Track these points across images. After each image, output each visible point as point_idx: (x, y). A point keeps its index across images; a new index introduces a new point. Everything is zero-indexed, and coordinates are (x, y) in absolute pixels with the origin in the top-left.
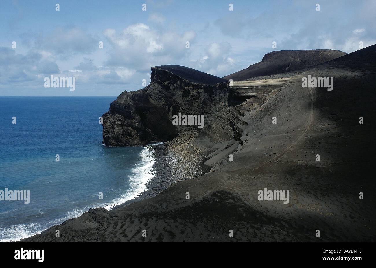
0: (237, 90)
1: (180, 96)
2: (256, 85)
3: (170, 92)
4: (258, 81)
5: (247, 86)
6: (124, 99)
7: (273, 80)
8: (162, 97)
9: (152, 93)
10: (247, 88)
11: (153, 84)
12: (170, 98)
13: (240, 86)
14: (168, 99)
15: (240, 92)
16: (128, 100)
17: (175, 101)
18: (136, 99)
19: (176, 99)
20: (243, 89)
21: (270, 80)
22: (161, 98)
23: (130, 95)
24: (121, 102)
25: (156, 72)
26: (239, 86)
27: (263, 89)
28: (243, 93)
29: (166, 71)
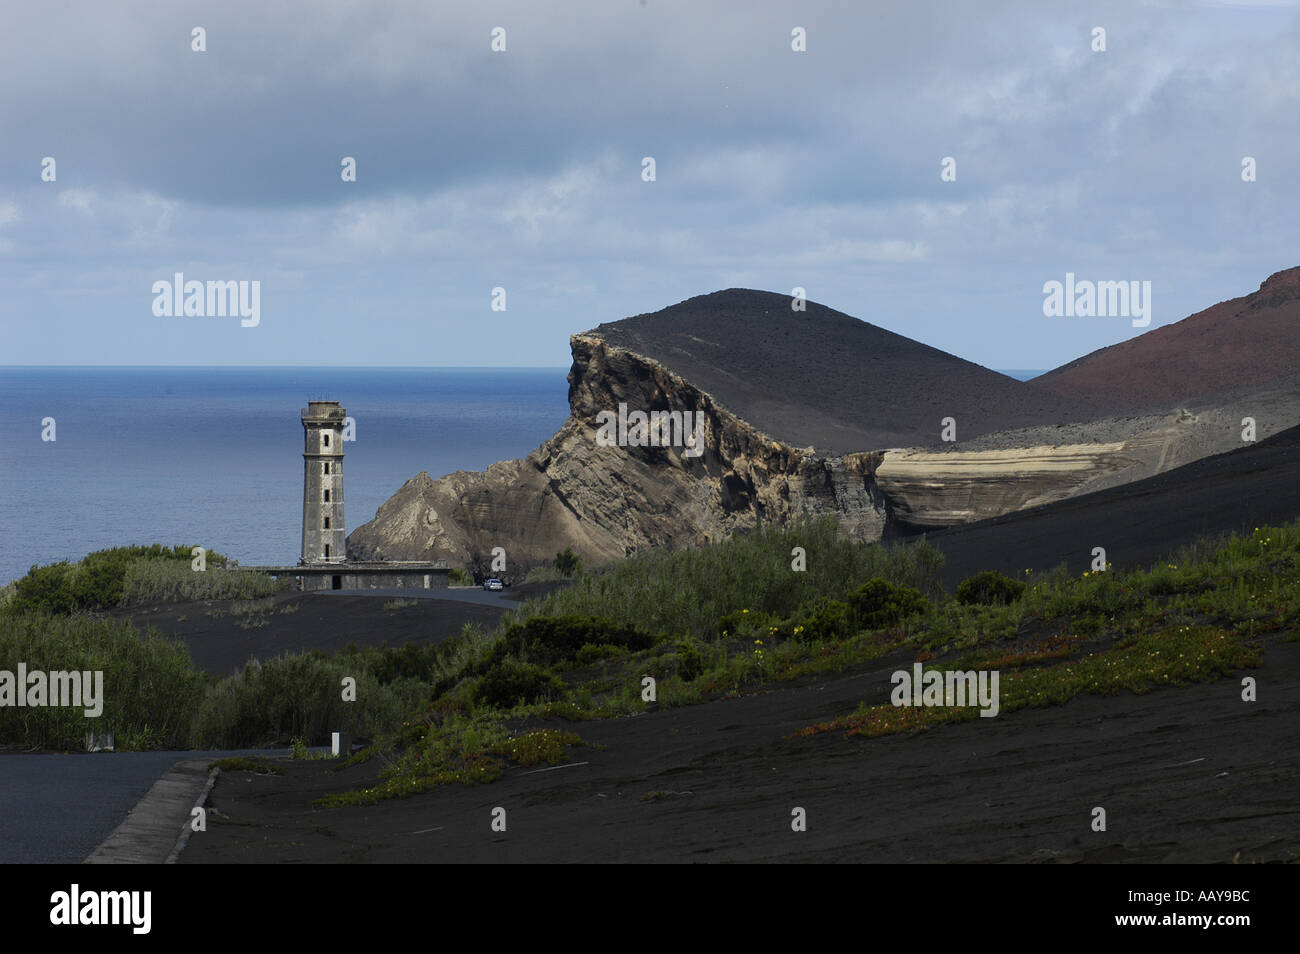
0: (901, 495)
1: (713, 502)
2: (979, 473)
3: (666, 481)
4: (993, 454)
5: (941, 477)
6: (412, 521)
7: (1054, 452)
8: (630, 504)
9: (574, 482)
10: (938, 489)
11: (581, 432)
12: (668, 509)
13: (914, 475)
14: (656, 518)
15: (910, 503)
16: (430, 527)
17: (691, 531)
18: (482, 515)
19: (697, 522)
20: (924, 488)
21: (1040, 450)
22: (621, 512)
23: (447, 497)
24: (396, 539)
25: (593, 363)
26: (909, 474)
27: (1003, 493)
28: (923, 508)
29: (648, 360)
